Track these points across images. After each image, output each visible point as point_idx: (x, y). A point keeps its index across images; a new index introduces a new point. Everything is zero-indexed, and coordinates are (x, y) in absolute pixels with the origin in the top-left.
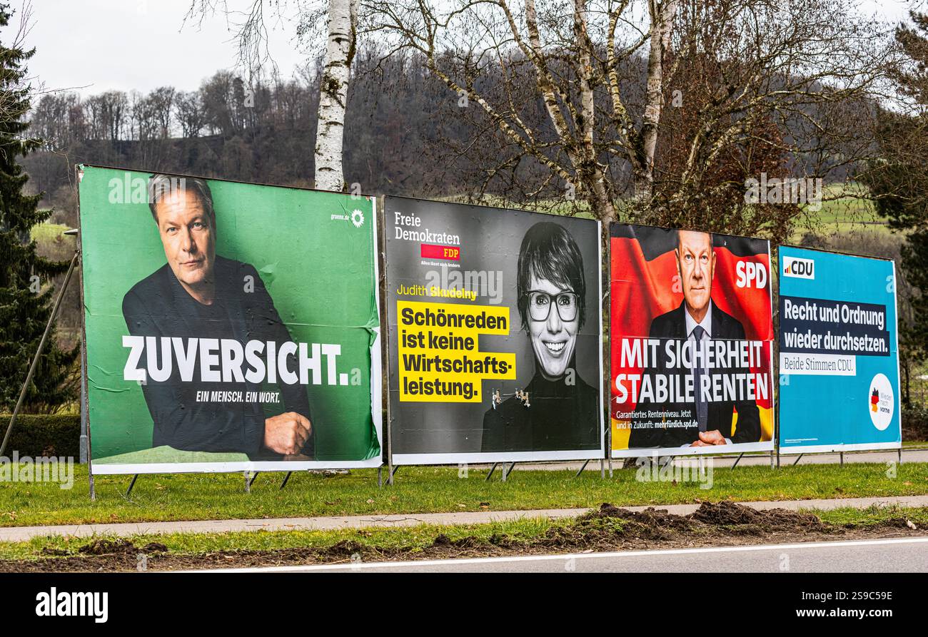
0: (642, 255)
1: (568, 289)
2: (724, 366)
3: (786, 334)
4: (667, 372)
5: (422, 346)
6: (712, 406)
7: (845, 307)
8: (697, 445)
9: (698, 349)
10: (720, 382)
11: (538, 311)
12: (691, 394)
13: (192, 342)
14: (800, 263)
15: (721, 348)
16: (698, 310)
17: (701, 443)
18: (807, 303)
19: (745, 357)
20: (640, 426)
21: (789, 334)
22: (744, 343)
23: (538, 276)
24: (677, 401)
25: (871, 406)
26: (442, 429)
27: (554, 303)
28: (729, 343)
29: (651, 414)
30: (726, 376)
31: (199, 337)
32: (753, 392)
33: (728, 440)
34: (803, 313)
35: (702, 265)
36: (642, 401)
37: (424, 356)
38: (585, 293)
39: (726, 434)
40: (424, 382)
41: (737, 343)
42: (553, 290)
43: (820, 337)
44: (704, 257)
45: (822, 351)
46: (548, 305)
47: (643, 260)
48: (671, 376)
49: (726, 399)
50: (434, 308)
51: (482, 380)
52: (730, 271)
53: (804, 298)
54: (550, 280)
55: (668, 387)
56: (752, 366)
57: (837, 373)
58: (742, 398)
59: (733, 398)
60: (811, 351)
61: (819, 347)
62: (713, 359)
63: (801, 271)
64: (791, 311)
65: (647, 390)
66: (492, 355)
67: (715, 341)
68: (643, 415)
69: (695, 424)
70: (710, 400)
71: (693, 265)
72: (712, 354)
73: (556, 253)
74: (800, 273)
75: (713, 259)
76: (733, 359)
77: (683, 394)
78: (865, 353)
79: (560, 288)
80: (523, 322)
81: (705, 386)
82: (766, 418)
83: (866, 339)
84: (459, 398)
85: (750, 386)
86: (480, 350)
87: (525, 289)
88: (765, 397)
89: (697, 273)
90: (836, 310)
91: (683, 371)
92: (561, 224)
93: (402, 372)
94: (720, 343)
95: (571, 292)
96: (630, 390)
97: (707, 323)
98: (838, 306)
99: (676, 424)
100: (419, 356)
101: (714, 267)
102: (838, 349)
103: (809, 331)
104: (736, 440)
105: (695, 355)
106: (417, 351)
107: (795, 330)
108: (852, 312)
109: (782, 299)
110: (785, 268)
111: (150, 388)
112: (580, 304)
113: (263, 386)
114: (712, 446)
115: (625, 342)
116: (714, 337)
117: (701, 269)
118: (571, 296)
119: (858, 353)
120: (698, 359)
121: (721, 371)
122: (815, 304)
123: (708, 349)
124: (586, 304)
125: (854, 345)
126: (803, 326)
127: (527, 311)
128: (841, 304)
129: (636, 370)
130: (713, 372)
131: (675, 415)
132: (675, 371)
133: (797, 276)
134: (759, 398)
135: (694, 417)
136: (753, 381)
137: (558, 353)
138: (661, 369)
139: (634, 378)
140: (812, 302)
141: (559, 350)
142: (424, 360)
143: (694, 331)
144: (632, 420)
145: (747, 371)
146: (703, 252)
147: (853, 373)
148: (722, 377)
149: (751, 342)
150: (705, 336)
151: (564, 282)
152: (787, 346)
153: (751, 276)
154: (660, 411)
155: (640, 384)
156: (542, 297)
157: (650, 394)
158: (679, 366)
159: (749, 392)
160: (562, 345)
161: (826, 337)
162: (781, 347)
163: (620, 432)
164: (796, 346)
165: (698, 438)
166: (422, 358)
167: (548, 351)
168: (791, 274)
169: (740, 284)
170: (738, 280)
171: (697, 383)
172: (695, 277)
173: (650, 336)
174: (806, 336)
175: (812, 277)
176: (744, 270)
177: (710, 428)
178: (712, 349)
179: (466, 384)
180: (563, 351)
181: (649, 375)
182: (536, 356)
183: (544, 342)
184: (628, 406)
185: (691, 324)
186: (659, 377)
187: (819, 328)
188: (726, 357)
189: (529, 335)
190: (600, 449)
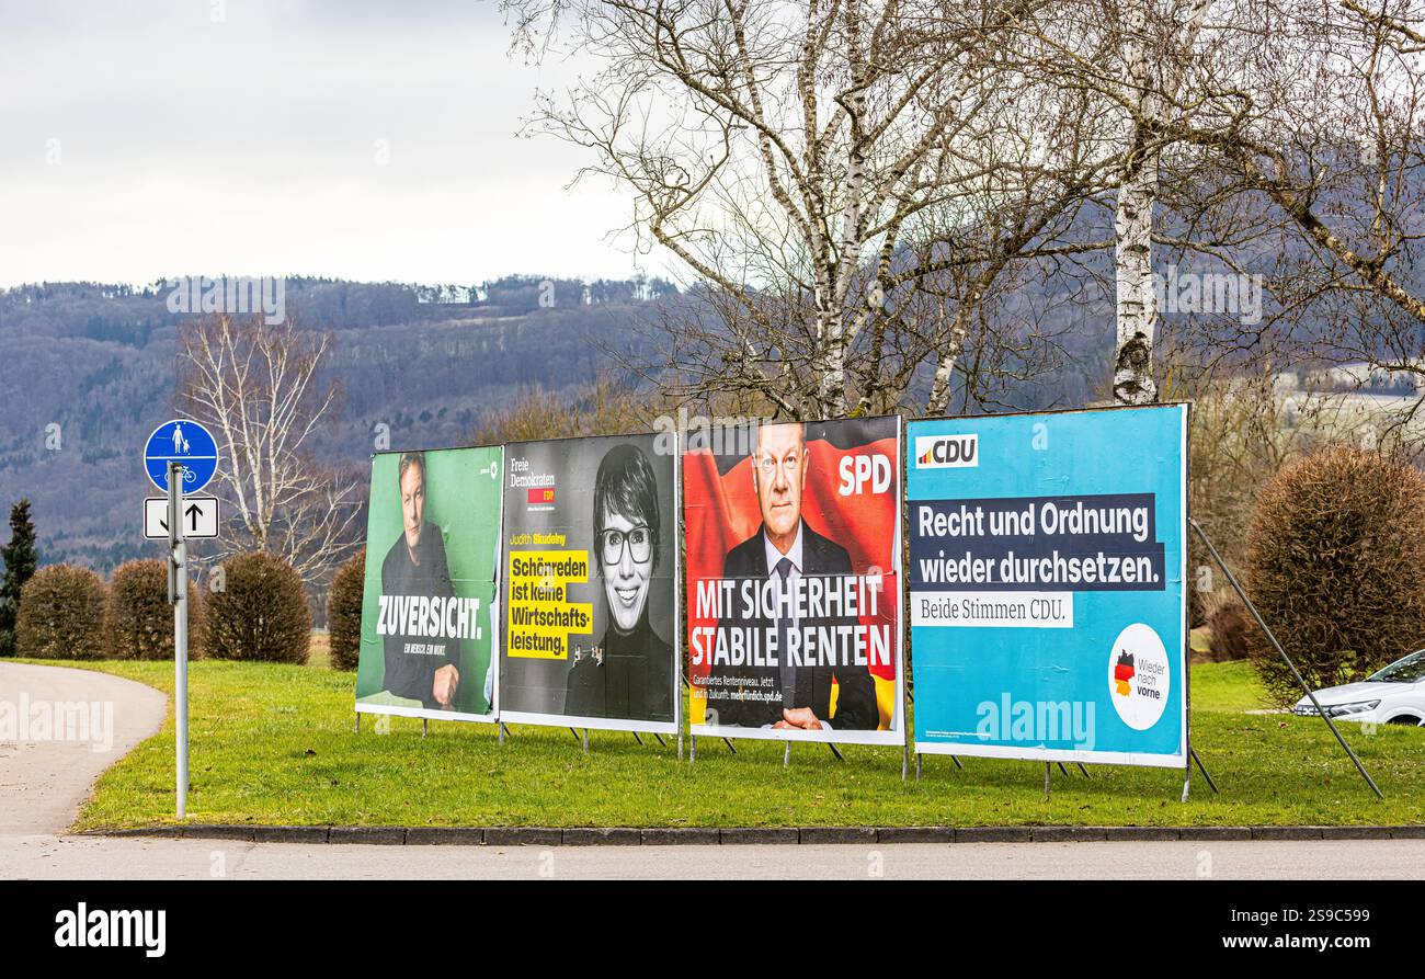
0: (716, 468)
1: (642, 523)
2: (821, 614)
3: (922, 562)
4: (743, 624)
5: (526, 598)
6: (801, 672)
7: (1049, 506)
8: (781, 727)
9: (784, 591)
10: (814, 638)
11: (612, 553)
12: (775, 654)
13: (407, 597)
14: (950, 443)
15: (815, 588)
16: (783, 536)
17: (786, 725)
18: (963, 507)
19: (851, 601)
20: (716, 696)
21: (929, 561)
22: (851, 580)
23: (612, 512)
24: (756, 664)
25: (1113, 684)
26: (536, 688)
27: (626, 542)
28: (827, 580)
29: (727, 681)
30: (822, 630)
31: (410, 595)
32: (863, 653)
33: (824, 724)
34: (955, 524)
35: (787, 471)
36: (716, 663)
37: (527, 608)
38: (659, 526)
39: (821, 713)
40: (526, 636)
41: (839, 580)
42: (626, 526)
43: (991, 563)
44: (790, 459)
45: (997, 585)
46: (621, 544)
47: (717, 475)
48: (749, 630)
49: (821, 663)
50: (535, 556)
51: (568, 634)
52: (830, 474)
53: (960, 501)
54: (623, 515)
55: (744, 645)
56: (863, 613)
57: (1029, 623)
58: (845, 663)
59: (833, 662)
60: (972, 586)
61: (989, 580)
62: (805, 605)
63: (952, 455)
64: (931, 523)
65: (722, 649)
66: (575, 606)
67: (807, 579)
68: (717, 681)
69: (779, 697)
70: (799, 664)
71: (774, 471)
72: (803, 598)
73: (630, 481)
74: (949, 460)
75: (803, 459)
76: (833, 604)
77: (763, 654)
78: (1097, 586)
79: (633, 523)
80: (599, 567)
81: (794, 643)
82: (888, 696)
83: (1101, 560)
84: (549, 654)
85: (859, 645)
86: (567, 601)
87: (599, 528)
88: (886, 661)
89: (780, 485)
90: (1030, 514)
91: (764, 623)
92: (637, 445)
93: (511, 627)
94: (815, 582)
95: (644, 527)
96: (705, 648)
97: (796, 553)
98: (1032, 506)
99: (755, 696)
100: (523, 609)
101: (805, 471)
102: (1033, 580)
103: (969, 554)
104: (837, 724)
105: (779, 599)
106: (521, 604)
107: (942, 554)
108: (1064, 514)
109: (912, 508)
110: (919, 454)
111: (386, 637)
112: (654, 541)
113: (435, 641)
114: (802, 731)
115: (700, 585)
116: (807, 571)
117: (785, 477)
118: (644, 531)
119: (1082, 586)
120: (785, 605)
121: (815, 622)
122: (979, 509)
123: (798, 590)
124: (661, 540)
125: (1069, 572)
126: (954, 548)
127: (602, 553)
128: (1040, 502)
129: (709, 622)
130: (804, 623)
131: (753, 683)
132: (753, 622)
133: (946, 465)
134: (873, 662)
135: (777, 688)
136: (865, 637)
137: (630, 602)
138: (738, 621)
139: (709, 631)
140: (972, 505)
141: (631, 598)
142: (527, 613)
143: (777, 567)
144: (708, 687)
145: (855, 621)
146: (789, 452)
147: (1068, 623)
148: (817, 631)
149: (862, 578)
150: (793, 572)
151: (637, 515)
152: (926, 580)
153: (865, 477)
154: (737, 677)
155: (714, 638)
156: (617, 535)
157: (724, 654)
158: (758, 616)
159: (857, 653)
160: (634, 592)
161: (1004, 563)
162: (914, 582)
163: (697, 700)
164: (942, 580)
165: (782, 718)
166: (526, 611)
167: (620, 599)
168: (933, 464)
169: (844, 491)
170: (842, 486)
171: (782, 639)
172: (777, 490)
173: (725, 575)
174: (963, 562)
175: (974, 462)
176: (852, 469)
177: (798, 705)
178: (804, 590)
179: (556, 639)
180: (634, 599)
181: (723, 628)
182: (609, 606)
183: (617, 589)
184: (702, 670)
185: (773, 555)
186: (736, 631)
187: (989, 547)
188: (822, 601)
189: (603, 582)
190: (673, 721)
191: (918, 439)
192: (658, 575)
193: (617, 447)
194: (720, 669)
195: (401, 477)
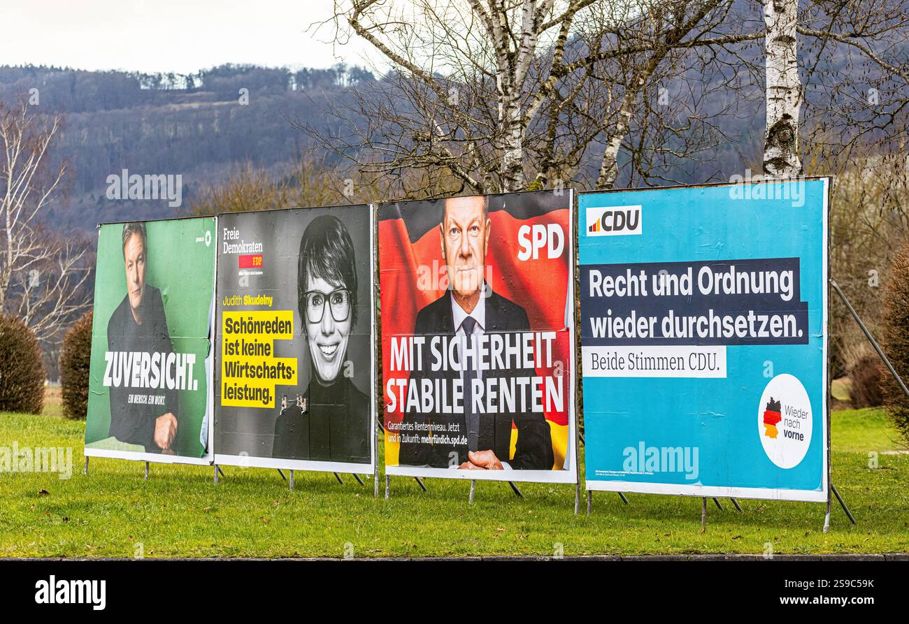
0: (407, 237)
1: (341, 286)
2: (502, 367)
3: (592, 320)
4: (432, 376)
5: (238, 353)
6: (485, 417)
7: (706, 269)
8: (467, 467)
9: (469, 347)
10: (496, 388)
11: (314, 312)
12: (460, 403)
13: (131, 353)
14: (617, 213)
15: (497, 343)
16: (468, 297)
17: (471, 465)
18: (629, 271)
19: (529, 355)
20: (408, 440)
21: (599, 319)
22: (528, 336)
23: (314, 276)
24: (444, 412)
25: (762, 428)
26: (247, 433)
27: (327, 303)
28: (507, 336)
29: (418, 427)
30: (503, 381)
31: (134, 351)
32: (540, 401)
33: (505, 465)
34: (622, 286)
35: (471, 238)
36: (408, 410)
37: (238, 362)
38: (356, 288)
39: (502, 455)
40: (237, 387)
41: (518, 336)
42: (327, 289)
43: (653, 320)
44: (474, 228)
45: (658, 340)
46: (323, 305)
47: (409, 241)
48: (437, 381)
49: (502, 411)
50: (245, 315)
51: (276, 385)
52: (509, 242)
53: (626, 264)
54: (325, 278)
55: (434, 394)
56: (539, 365)
57: (687, 373)
58: (524, 410)
59: (512, 409)
60: (637, 341)
61: (652, 336)
62: (487, 359)
63: (619, 224)
64: (599, 285)
65: (413, 398)
66: (282, 360)
67: (490, 335)
68: (409, 426)
69: (464, 441)
70: (482, 411)
71: (460, 239)
72: (486, 352)
73: (331, 248)
74: (616, 228)
75: (486, 229)
76: (513, 357)
77: (450, 403)
78: (748, 341)
79: (333, 285)
80: (302, 326)
81: (477, 393)
82: (563, 439)
83: (752, 317)
84: (258, 404)
85: (536, 394)
86: (275, 356)
87: (303, 290)
88: (560, 408)
89: (465, 251)
90: (688, 277)
91: (451, 375)
92: (336, 215)
93: (224, 379)
94: (496, 338)
95: (344, 289)
96: (398, 398)
97: (479, 313)
98: (690, 270)
99: (443, 440)
100: (235, 363)
101: (487, 238)
102: (691, 335)
103: (633, 313)
104: (516, 465)
105: (465, 353)
106: (233, 358)
107: (610, 312)
108: (718, 276)
109: (583, 271)
110: (589, 223)
111: (112, 388)
112: (352, 301)
113: (156, 392)
114: (484, 471)
115: (394, 340)
116: (489, 329)
117: (469, 244)
118: (344, 293)
119: (734, 341)
120: (469, 359)
121: (497, 373)
122: (643, 272)
123: (481, 345)
124: (358, 300)
125: (723, 328)
126: (621, 306)
127: (305, 313)
128: (697, 266)
129: (402, 374)
130: (487, 374)
131: (442, 428)
132: (441, 374)
133: (613, 233)
134: (549, 409)
135: (463, 432)
136: (541, 387)
137: (331, 357)
138: (428, 373)
139: (402, 382)
140: (636, 269)
141: (332, 353)
142: (238, 366)
143: (463, 325)
144: (401, 432)
145: (532, 373)
146: (473, 221)
147: (722, 373)
148: (498, 382)
149: (538, 334)
150: (477, 329)
151: (337, 279)
152: (595, 335)
153: (541, 244)
154: (427, 423)
155: (406, 389)
156: (319, 297)
157: (415, 403)
158: (445, 368)
159: (534, 401)
160: (335, 347)
161: (665, 320)
162: (585, 338)
163: (392, 446)
164: (610, 336)
165: (468, 459)
166: (237, 365)
167: (322, 354)
168: (601, 232)
169: (523, 257)
170: (520, 252)
171: (467, 389)
172: (462, 256)
173: (415, 333)
174: (628, 320)
175: (638, 231)
176: (529, 237)
177: (482, 447)
178: (487, 345)
179: (265, 390)
180: (335, 354)
181: (414, 380)
182: (312, 361)
183: (319, 345)
184: (395, 416)
185: (459, 314)
186: (426, 382)
187: (653, 306)
188: (503, 355)
189: (307, 338)
190: (370, 463)
191: (589, 210)
192: (357, 332)
193: (320, 218)
194: (412, 416)
195: (124, 245)
